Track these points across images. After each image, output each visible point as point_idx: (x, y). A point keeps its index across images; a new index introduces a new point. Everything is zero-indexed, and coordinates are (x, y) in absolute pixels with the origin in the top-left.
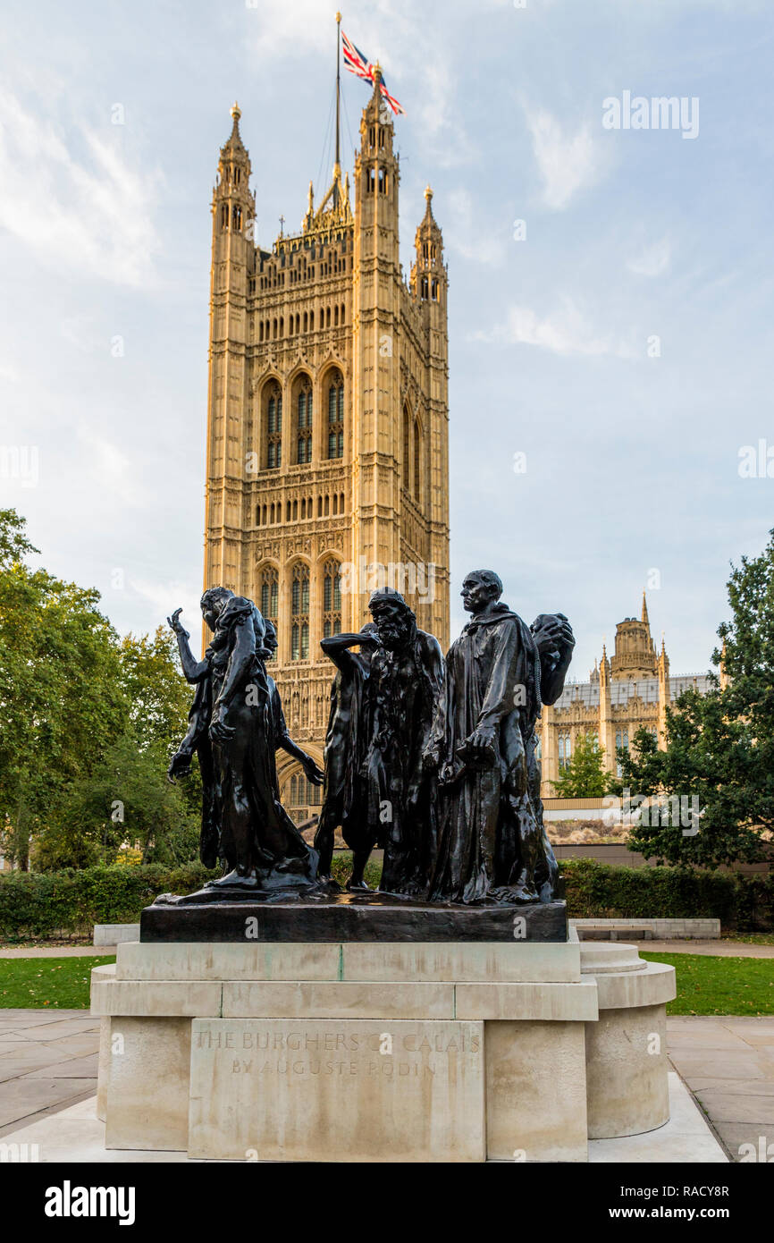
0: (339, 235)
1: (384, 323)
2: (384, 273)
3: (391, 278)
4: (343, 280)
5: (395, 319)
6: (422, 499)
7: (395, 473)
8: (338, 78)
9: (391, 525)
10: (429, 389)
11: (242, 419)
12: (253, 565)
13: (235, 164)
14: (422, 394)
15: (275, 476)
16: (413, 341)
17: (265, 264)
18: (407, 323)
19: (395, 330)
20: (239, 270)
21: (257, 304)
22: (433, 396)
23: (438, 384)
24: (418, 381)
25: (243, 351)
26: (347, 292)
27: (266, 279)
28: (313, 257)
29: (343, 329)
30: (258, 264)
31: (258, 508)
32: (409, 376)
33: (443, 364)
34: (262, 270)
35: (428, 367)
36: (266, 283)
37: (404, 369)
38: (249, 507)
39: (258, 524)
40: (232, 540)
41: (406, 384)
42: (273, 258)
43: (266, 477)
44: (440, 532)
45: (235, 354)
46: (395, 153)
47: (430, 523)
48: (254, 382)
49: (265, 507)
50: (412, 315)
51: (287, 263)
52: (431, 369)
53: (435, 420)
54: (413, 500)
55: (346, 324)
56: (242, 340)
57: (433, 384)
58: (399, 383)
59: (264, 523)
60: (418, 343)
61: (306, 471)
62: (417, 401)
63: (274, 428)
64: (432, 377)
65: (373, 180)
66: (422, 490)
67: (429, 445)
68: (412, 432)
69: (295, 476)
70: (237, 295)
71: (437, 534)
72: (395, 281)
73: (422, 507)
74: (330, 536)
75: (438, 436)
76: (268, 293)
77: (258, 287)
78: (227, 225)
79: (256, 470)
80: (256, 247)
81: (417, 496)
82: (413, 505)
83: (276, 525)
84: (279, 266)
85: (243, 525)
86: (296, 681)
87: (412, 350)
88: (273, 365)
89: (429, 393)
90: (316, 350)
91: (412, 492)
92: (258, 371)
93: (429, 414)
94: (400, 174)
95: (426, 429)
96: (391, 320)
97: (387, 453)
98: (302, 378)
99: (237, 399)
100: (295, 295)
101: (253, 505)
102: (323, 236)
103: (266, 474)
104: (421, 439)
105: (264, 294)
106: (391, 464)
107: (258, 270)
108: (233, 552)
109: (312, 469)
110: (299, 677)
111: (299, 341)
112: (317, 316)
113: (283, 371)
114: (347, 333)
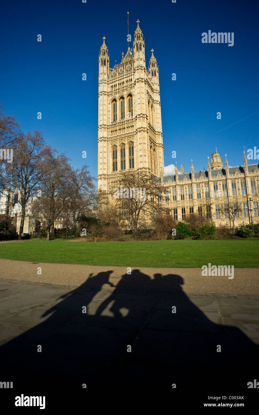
1: (142, 81)
2: (142, 69)
3: (143, 70)
4: (131, 73)
6: (154, 126)
7: (147, 119)
9: (146, 132)
11: (107, 110)
12: (110, 146)
13: (104, 51)
15: (115, 123)
16: (150, 86)
18: (148, 81)
19: (145, 83)
21: (110, 82)
24: (152, 96)
25: (107, 93)
26: (133, 76)
28: (124, 68)
30: (110, 72)
31: (111, 131)
32: (149, 95)
34: (111, 74)
36: (112, 76)
37: (148, 93)
38: (109, 131)
39: (111, 136)
40: (105, 140)
41: (149, 97)
42: (114, 70)
44: (160, 134)
45: (105, 94)
47: (157, 132)
48: (110, 101)
49: (113, 131)
51: (117, 71)
52: (155, 93)
53: (157, 106)
54: (152, 126)
55: (132, 83)
56: (106, 91)
57: (156, 97)
58: (147, 96)
59: (113, 135)
61: (123, 121)
62: (152, 101)
63: (115, 111)
66: (154, 124)
68: (151, 109)
69: (120, 122)
70: (105, 81)
72: (145, 71)
74: (130, 137)
75: (158, 110)
76: (113, 79)
77: (110, 78)
79: (111, 121)
82: (152, 128)
83: (116, 135)
84: (115, 72)
85: (108, 136)
88: (114, 96)
90: (125, 90)
91: (152, 124)
92: (111, 98)
93: (155, 104)
95: (154, 108)
96: (144, 80)
97: (145, 114)
98: (122, 98)
99: (105, 105)
100: (119, 79)
103: (113, 123)
104: (153, 111)
106: (145, 116)
108: (105, 143)
109: (125, 120)
111: (121, 89)
112: (125, 82)
113: (117, 96)
114: (133, 85)
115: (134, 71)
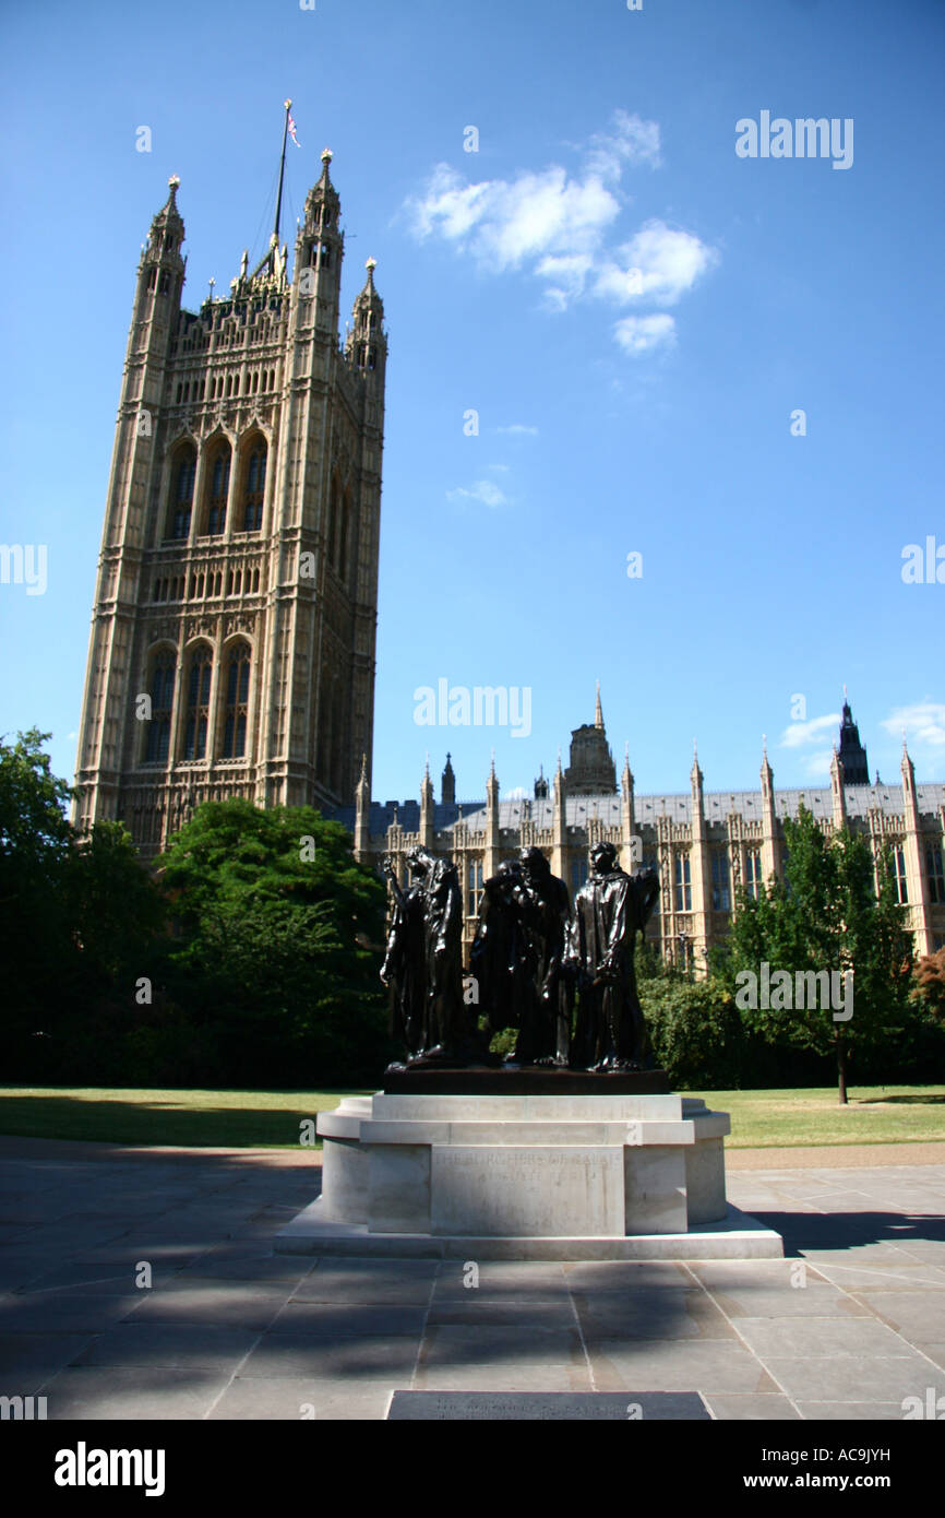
0: (273, 303)
1: (318, 393)
2: (321, 343)
4: (275, 348)
5: (330, 389)
6: (348, 577)
9: (314, 608)
10: (361, 457)
11: (149, 485)
12: (146, 647)
13: (170, 232)
14: (354, 464)
15: (181, 548)
16: (347, 408)
17: (190, 325)
18: (340, 391)
19: (330, 400)
20: (161, 332)
21: (177, 366)
22: (365, 465)
23: (371, 455)
25: (156, 413)
26: (278, 360)
27: (190, 342)
28: (244, 322)
29: (272, 396)
30: (182, 327)
31: (158, 582)
32: (341, 446)
33: (377, 433)
34: (186, 332)
35: (361, 436)
36: (189, 346)
38: (148, 581)
39: (156, 600)
40: (124, 618)
41: (336, 453)
42: (199, 321)
43: (170, 549)
44: (367, 615)
46: (340, 230)
47: (354, 605)
48: (166, 446)
49: (166, 581)
50: (347, 384)
51: (214, 327)
52: (364, 439)
53: (365, 493)
54: (337, 579)
55: (275, 391)
56: (157, 402)
57: (365, 454)
58: (331, 454)
59: (164, 599)
60: (352, 412)
61: (217, 543)
62: (347, 471)
63: (184, 496)
64: (365, 444)
65: (315, 255)
66: (348, 568)
67: (358, 517)
68: (340, 504)
69: (203, 548)
70: (156, 356)
71: (363, 617)
72: (333, 351)
73: (347, 587)
74: (239, 618)
75: (369, 510)
76: (191, 356)
77: (180, 350)
78: (153, 288)
79: (159, 540)
80: (182, 309)
81: (342, 575)
82: (336, 584)
83: (177, 602)
84: (205, 329)
85: (139, 600)
86: (188, 785)
87: (346, 420)
88: (190, 429)
89: (361, 464)
90: (239, 416)
91: (336, 571)
92: (172, 435)
93: (359, 486)
94: (344, 250)
95: (355, 500)
96: (325, 390)
97: (312, 529)
98: (221, 444)
99: (145, 462)
100: (220, 360)
101: (152, 579)
102: (255, 302)
103: (171, 545)
104: (349, 512)
105: (186, 357)
106: (316, 541)
107: (182, 332)
108: (125, 632)
109: (224, 542)
110: (192, 781)
111: (222, 405)
112: (242, 382)
113: (200, 437)
114: (275, 401)
115: (288, 345)
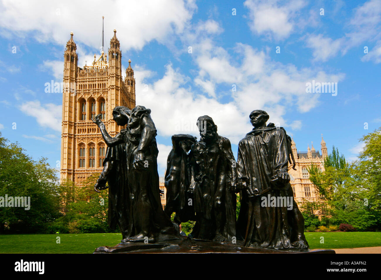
0: (103, 67)
1: (117, 89)
2: (117, 77)
4: (105, 78)
5: (121, 88)
8: (103, 31)
12: (77, 143)
13: (72, 46)
15: (84, 122)
17: (81, 71)
18: (124, 90)
20: (73, 72)
21: (78, 80)
24: (127, 104)
27: (81, 75)
29: (105, 89)
30: (79, 71)
31: (79, 130)
32: (125, 102)
38: (76, 129)
39: (78, 133)
40: (70, 137)
42: (83, 70)
48: (77, 99)
49: (81, 130)
52: (131, 102)
57: (131, 105)
59: (81, 133)
60: (127, 95)
63: (84, 111)
65: (114, 56)
69: (90, 123)
70: (72, 77)
72: (121, 80)
76: (82, 78)
77: (79, 76)
78: (69, 60)
79: (77, 120)
80: (78, 67)
83: (84, 134)
84: (85, 72)
85: (74, 133)
87: (126, 97)
88: (83, 95)
92: (79, 96)
94: (122, 55)
96: (119, 89)
98: (92, 100)
100: (90, 80)
102: (99, 67)
103: (81, 121)
105: (80, 78)
108: (71, 140)
110: (92, 172)
111: (92, 90)
112: (97, 85)
113: (86, 97)
114: (106, 90)
115: (109, 77)
